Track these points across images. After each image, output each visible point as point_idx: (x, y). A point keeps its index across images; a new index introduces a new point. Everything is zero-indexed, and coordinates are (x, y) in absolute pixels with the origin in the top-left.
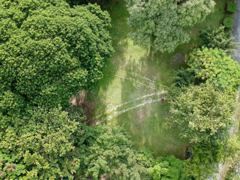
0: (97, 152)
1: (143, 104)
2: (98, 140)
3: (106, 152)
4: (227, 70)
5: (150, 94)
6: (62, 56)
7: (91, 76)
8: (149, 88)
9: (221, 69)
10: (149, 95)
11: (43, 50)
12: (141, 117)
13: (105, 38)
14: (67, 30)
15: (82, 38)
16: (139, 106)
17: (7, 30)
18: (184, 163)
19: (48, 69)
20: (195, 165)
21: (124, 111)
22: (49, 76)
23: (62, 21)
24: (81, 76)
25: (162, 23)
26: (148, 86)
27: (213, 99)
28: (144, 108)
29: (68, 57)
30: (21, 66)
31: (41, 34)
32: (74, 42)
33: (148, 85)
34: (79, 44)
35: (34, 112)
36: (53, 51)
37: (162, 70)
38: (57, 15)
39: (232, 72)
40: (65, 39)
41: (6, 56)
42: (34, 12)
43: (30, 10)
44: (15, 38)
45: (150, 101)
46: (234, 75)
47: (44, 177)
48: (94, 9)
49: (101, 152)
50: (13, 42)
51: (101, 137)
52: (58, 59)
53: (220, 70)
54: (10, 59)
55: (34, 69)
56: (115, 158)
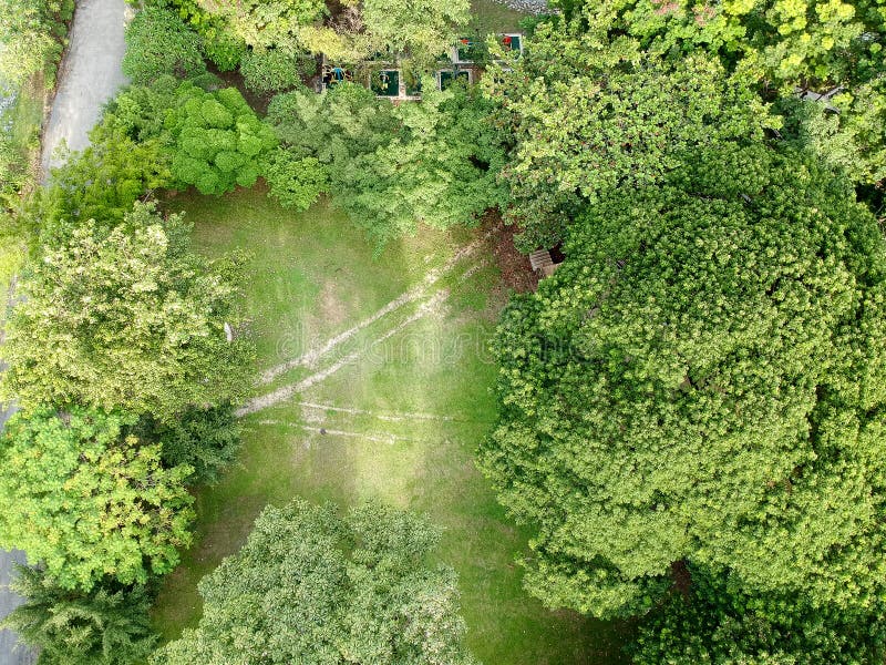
0: (442, 144)
1: (331, 342)
2: (448, 177)
3: (413, 150)
4: (42, 495)
5: (315, 383)
6: (637, 326)
7: (526, 326)
8: (321, 402)
9: (67, 488)
10: (319, 377)
11: (705, 320)
12: (331, 302)
13: (522, 482)
14: (655, 418)
15: (594, 417)
16: (346, 334)
17: (856, 359)
18: (167, 172)
19: (666, 274)
20: (131, 169)
21: (391, 305)
22: (655, 262)
23: (684, 445)
24: (556, 303)
25: (321, 581)
26: (326, 408)
27: (91, 349)
28: (324, 333)
29: (620, 334)
30: (752, 255)
31: (736, 371)
32: (618, 394)
33: (328, 412)
34: (601, 395)
35: (661, 167)
36: (674, 326)
37: (287, 480)
38: (717, 477)
39: (24, 489)
40: (650, 388)
41: (812, 272)
42: (798, 455)
43: (813, 456)
44: (811, 336)
45: (308, 358)
46: (14, 481)
47: (569, 27)
48: (599, 585)
49: (431, 148)
50: (814, 322)
51: (441, 187)
52: (647, 309)
53: (68, 485)
54: (797, 266)
55: (709, 256)
56: (385, 144)
